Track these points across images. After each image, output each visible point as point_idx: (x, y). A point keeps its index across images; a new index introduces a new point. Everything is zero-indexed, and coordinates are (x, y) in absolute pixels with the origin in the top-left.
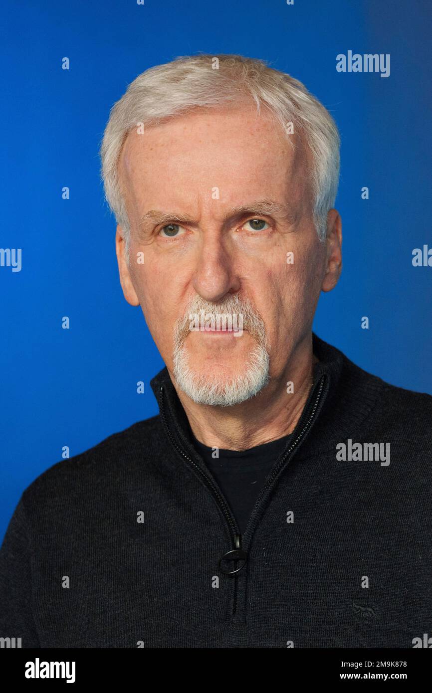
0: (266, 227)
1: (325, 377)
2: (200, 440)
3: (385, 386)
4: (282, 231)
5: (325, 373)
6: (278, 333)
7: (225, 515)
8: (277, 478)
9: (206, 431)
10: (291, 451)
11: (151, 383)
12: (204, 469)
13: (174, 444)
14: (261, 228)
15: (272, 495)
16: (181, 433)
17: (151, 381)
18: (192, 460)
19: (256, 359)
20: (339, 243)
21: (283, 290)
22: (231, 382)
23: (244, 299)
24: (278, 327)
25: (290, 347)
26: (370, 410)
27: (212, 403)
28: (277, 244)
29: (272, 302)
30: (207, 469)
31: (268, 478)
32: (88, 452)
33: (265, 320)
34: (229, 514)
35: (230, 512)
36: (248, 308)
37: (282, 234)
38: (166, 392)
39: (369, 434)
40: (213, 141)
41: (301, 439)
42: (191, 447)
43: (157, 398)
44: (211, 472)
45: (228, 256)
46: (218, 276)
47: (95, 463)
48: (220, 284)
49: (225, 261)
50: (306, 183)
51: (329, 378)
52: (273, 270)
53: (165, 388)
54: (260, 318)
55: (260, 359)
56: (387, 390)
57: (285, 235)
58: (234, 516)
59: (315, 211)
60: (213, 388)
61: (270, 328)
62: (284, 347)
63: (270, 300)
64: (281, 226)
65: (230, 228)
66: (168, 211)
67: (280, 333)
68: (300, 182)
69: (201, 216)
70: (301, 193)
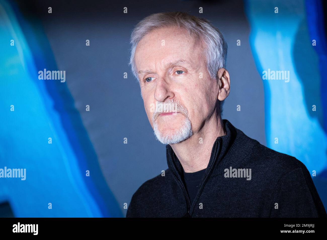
24: (194, 110)
28: (189, 78)
38: (168, 150)
45: (168, 84)
52: (188, 88)
64: (190, 71)
65: (170, 74)
66: (145, 69)
67: (195, 112)
68: (198, 53)
69: (156, 70)
70: (199, 57)
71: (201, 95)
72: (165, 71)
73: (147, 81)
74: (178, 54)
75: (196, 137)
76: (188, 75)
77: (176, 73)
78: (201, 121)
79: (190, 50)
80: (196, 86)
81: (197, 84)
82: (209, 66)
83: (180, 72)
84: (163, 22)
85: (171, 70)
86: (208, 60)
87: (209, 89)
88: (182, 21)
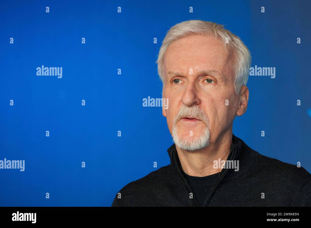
0: (213, 82)
1: (235, 149)
2: (186, 173)
3: (260, 155)
4: (220, 84)
5: (234, 148)
6: (214, 124)
7: (194, 202)
8: (215, 188)
9: (188, 167)
10: (221, 178)
11: (167, 151)
12: (187, 184)
13: (176, 174)
14: (211, 82)
15: (213, 195)
16: (178, 170)
17: (168, 150)
18: (182, 181)
19: (205, 132)
20: (247, 100)
21: (218, 108)
22: (193, 141)
23: (201, 108)
24: (214, 121)
25: (219, 131)
26: (253, 164)
27: (185, 148)
28: (217, 89)
29: (213, 111)
30: (188, 184)
31: (211, 188)
32: (142, 178)
33: (209, 118)
34: (196, 202)
35: (196, 201)
36: (202, 112)
37: (220, 86)
38: (173, 154)
39: (252, 173)
40: (196, 46)
41: (225, 173)
42: (182, 175)
43: (170, 156)
44: (190, 185)
45: (197, 90)
46: (190, 95)
47: (145, 182)
48: (191, 98)
49: (195, 92)
50: (232, 68)
51: (236, 150)
52: (214, 98)
53: (173, 152)
54: (207, 116)
55: (206, 133)
56: (260, 156)
57: (221, 86)
58: (198, 203)
59: (235, 81)
60: (186, 142)
61: (211, 121)
62: (217, 130)
63: (212, 110)
64: (219, 82)
65: (199, 81)
66: (176, 71)
67: (216, 124)
68: (229, 67)
69: (188, 74)
70: (229, 71)
71: (224, 107)
72: (195, 78)
73: (175, 82)
74: (212, 64)
75: (212, 148)
76: (217, 86)
77: (206, 81)
78: (219, 133)
79: (223, 62)
80: (222, 98)
81: (223, 97)
82: (236, 81)
83: (209, 81)
84: (203, 30)
85: (201, 77)
86: (236, 76)
87: (231, 103)
88: (220, 33)
